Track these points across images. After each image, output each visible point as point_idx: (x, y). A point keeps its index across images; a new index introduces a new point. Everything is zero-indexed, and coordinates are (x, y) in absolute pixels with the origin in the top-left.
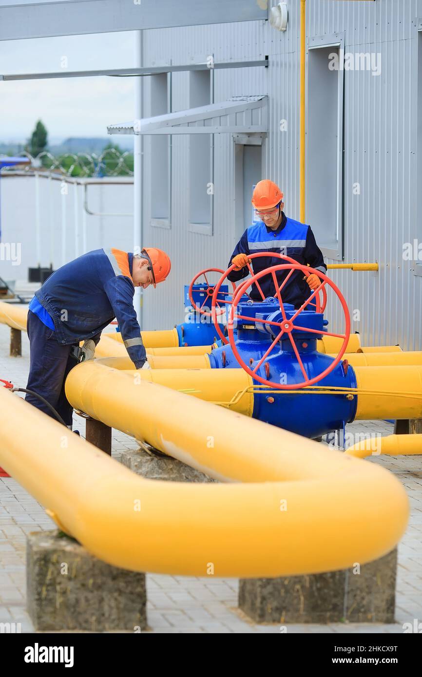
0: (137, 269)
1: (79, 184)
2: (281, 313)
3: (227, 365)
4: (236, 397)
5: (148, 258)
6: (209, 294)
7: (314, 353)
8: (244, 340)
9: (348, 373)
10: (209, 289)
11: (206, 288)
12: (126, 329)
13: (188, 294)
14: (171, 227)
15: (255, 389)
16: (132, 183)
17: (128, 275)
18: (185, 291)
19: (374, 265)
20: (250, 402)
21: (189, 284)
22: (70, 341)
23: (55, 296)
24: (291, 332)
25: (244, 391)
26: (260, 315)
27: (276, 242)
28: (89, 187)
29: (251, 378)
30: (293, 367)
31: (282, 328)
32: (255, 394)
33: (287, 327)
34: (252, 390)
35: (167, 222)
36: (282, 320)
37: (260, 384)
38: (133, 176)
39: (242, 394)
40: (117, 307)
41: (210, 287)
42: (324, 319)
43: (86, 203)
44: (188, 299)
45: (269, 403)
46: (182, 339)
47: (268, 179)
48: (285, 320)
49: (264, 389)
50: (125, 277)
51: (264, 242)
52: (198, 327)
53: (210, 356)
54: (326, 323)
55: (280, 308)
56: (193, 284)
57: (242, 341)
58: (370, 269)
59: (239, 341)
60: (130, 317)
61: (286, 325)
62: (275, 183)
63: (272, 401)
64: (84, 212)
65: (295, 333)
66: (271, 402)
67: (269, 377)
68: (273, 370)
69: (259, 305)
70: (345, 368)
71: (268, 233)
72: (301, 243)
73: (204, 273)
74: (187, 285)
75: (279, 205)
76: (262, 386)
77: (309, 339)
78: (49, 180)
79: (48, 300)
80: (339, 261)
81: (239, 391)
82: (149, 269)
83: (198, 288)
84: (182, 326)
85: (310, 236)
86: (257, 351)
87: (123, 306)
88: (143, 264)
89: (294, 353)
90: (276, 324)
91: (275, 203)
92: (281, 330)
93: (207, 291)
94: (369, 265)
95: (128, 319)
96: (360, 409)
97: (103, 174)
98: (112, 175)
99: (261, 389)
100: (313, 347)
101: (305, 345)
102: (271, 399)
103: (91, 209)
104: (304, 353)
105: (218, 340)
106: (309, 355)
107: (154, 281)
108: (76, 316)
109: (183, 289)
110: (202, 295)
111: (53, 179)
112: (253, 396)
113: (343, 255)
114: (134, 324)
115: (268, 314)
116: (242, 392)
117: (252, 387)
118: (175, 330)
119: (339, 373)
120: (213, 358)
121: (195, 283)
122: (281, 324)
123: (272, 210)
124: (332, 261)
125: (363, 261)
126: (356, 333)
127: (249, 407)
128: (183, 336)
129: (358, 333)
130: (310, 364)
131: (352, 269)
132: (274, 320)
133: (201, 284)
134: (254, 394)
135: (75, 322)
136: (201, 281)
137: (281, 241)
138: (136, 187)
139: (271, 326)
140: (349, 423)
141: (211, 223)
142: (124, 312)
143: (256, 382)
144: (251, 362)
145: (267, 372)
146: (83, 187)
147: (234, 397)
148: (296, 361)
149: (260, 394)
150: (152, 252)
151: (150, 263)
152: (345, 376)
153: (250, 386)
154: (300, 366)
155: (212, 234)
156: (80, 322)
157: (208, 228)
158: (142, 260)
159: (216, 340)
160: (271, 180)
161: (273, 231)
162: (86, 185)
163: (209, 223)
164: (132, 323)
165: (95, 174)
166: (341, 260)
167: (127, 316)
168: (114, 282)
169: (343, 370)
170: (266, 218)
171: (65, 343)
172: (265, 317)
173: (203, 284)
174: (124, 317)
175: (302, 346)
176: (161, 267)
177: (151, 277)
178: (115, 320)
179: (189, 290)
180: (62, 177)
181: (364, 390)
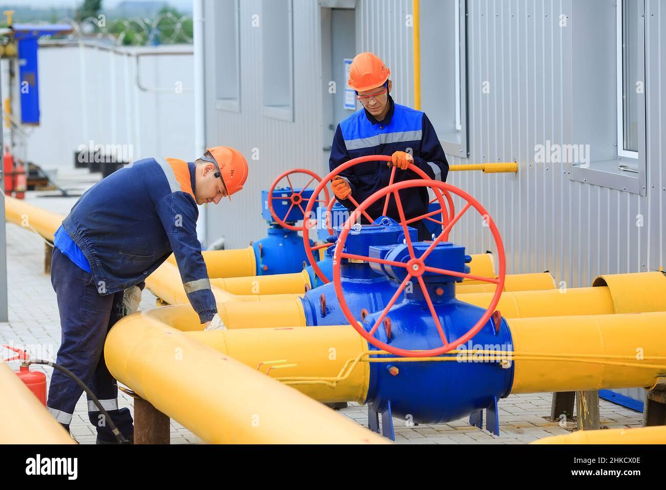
0: (200, 178)
1: (129, 55)
2: (407, 248)
3: (328, 313)
4: (346, 370)
5: (212, 160)
6: (294, 202)
7: (451, 301)
8: (350, 278)
9: (500, 329)
10: (294, 195)
11: (289, 194)
12: (187, 268)
13: (266, 202)
14: (240, 110)
15: (371, 356)
16: (191, 53)
17: (189, 191)
18: (262, 198)
19: (511, 164)
20: (365, 374)
21: (268, 189)
22: (114, 289)
23: (91, 227)
24: (422, 276)
25: (357, 360)
26: (375, 250)
27: (383, 136)
28: (142, 58)
29: (365, 343)
30: (423, 322)
31: (408, 269)
32: (372, 364)
33: (415, 267)
34: (367, 358)
35: (235, 104)
36: (408, 259)
37: (378, 349)
38: (192, 43)
39: (354, 364)
40: (175, 237)
41: (295, 192)
42: (465, 255)
43: (138, 78)
44: (266, 208)
45: (391, 375)
46: (261, 260)
47: (370, 51)
48: (413, 259)
49: (384, 356)
50: (184, 193)
51: (367, 139)
52: (281, 245)
53: (303, 300)
54: (469, 260)
55: (404, 241)
56: (273, 189)
57: (347, 280)
58: (507, 171)
59: (343, 279)
60: (192, 250)
61: (415, 265)
62: (379, 57)
63: (395, 372)
64: (136, 89)
65: (427, 276)
66: (395, 374)
67: (390, 338)
68: (395, 326)
69: (370, 230)
70: (496, 323)
71: (373, 125)
72: (416, 135)
73: (287, 175)
74: (265, 190)
75: (387, 85)
76: (382, 352)
77: (445, 283)
78: (95, 52)
79: (82, 234)
80: (462, 158)
81: (349, 361)
82: (216, 175)
83: (280, 195)
84: (260, 244)
85: (426, 126)
86: (368, 293)
87: (183, 235)
88: (207, 169)
89: (424, 302)
90: (401, 264)
91: (381, 80)
92: (407, 273)
93: (292, 198)
94: (504, 165)
95: (190, 253)
96: (517, 380)
97: (157, 42)
98: (168, 43)
99: (379, 356)
100: (450, 293)
101: (440, 292)
102: (395, 371)
103: (144, 85)
104: (439, 302)
105: (308, 266)
106: (447, 306)
107: (225, 191)
108: (121, 253)
109: (259, 195)
110: (285, 203)
111: (101, 49)
112: (368, 366)
113: (468, 150)
114: (198, 260)
115: (387, 248)
116: (354, 361)
117: (366, 354)
118: (251, 249)
119: (488, 329)
120: (307, 304)
121: (276, 188)
122: (408, 264)
123: (379, 90)
124: (453, 157)
125: (496, 160)
126: (488, 252)
127: (363, 380)
128: (262, 256)
129: (490, 252)
130: (447, 318)
131: (484, 171)
132: (398, 259)
133: (283, 189)
134: (370, 363)
135: (120, 261)
136: (284, 184)
137: (390, 135)
138: (197, 59)
139: (392, 267)
140: (502, 398)
141: (291, 106)
142: (184, 244)
143: (371, 346)
144: (364, 315)
145: (387, 331)
146: (133, 60)
147: (343, 370)
148: (427, 312)
149: (379, 364)
150: (219, 152)
151: (218, 168)
152: (497, 333)
153: (365, 352)
154: (434, 320)
155: (292, 120)
156: (127, 262)
157: (288, 112)
158: (205, 165)
159: (306, 265)
160: (373, 53)
161: (379, 123)
162: (138, 56)
163: (288, 106)
164: (195, 258)
165: (149, 42)
166: (466, 157)
167: (188, 249)
168: (170, 200)
169: (495, 327)
170: (372, 103)
171: (108, 292)
172: (384, 254)
173: (285, 188)
174: (184, 250)
175: (435, 293)
176: (232, 171)
177: (221, 187)
178: (173, 255)
179: (268, 196)
180: (109, 47)
181: (524, 353)
